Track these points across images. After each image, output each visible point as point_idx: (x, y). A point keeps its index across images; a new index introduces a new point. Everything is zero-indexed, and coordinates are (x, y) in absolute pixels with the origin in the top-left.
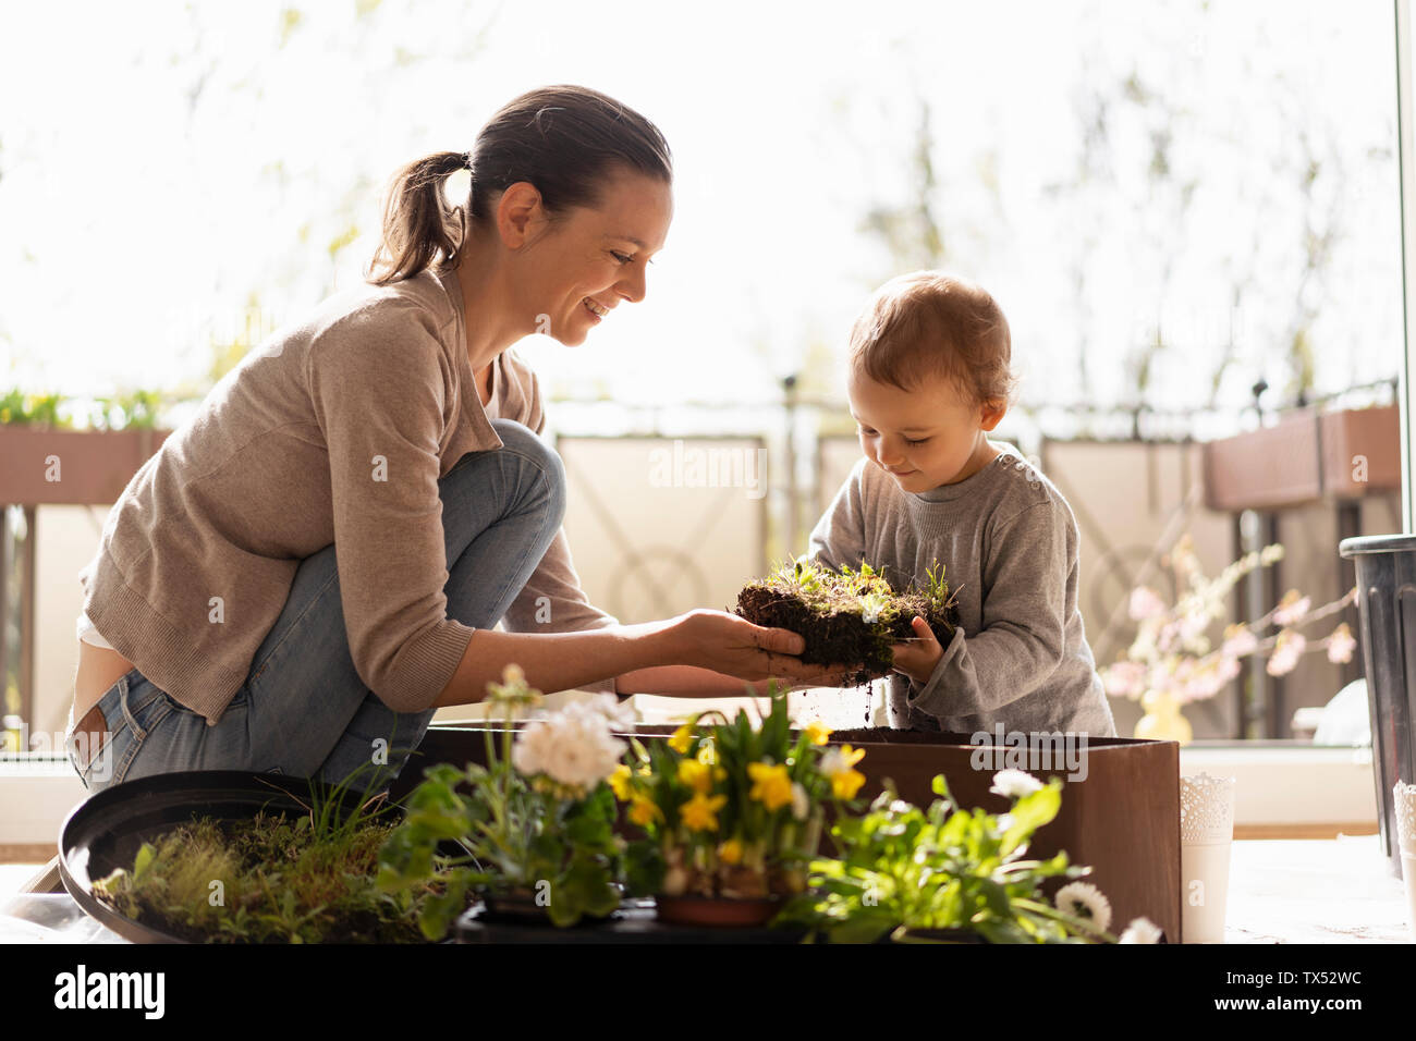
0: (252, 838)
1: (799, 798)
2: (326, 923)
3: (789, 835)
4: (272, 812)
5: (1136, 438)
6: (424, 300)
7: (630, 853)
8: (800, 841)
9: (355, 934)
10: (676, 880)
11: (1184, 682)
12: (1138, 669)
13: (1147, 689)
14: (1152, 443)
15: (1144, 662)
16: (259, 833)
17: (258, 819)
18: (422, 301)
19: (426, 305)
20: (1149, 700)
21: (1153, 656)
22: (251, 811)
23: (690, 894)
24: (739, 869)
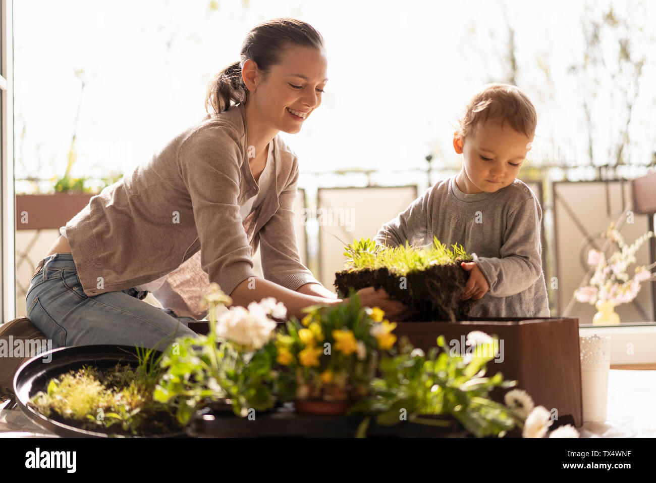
0: (114, 376)
1: (361, 349)
2: (142, 417)
3: (359, 369)
4: (124, 364)
5: (599, 180)
6: (233, 124)
7: (280, 379)
8: (366, 371)
9: (156, 423)
10: (303, 392)
11: (615, 295)
12: (594, 290)
13: (598, 299)
14: (607, 182)
15: (597, 286)
16: (117, 374)
17: (117, 367)
18: (232, 125)
19: (234, 127)
20: (599, 305)
21: (601, 283)
22: (114, 363)
23: (310, 399)
24: (333, 385)
